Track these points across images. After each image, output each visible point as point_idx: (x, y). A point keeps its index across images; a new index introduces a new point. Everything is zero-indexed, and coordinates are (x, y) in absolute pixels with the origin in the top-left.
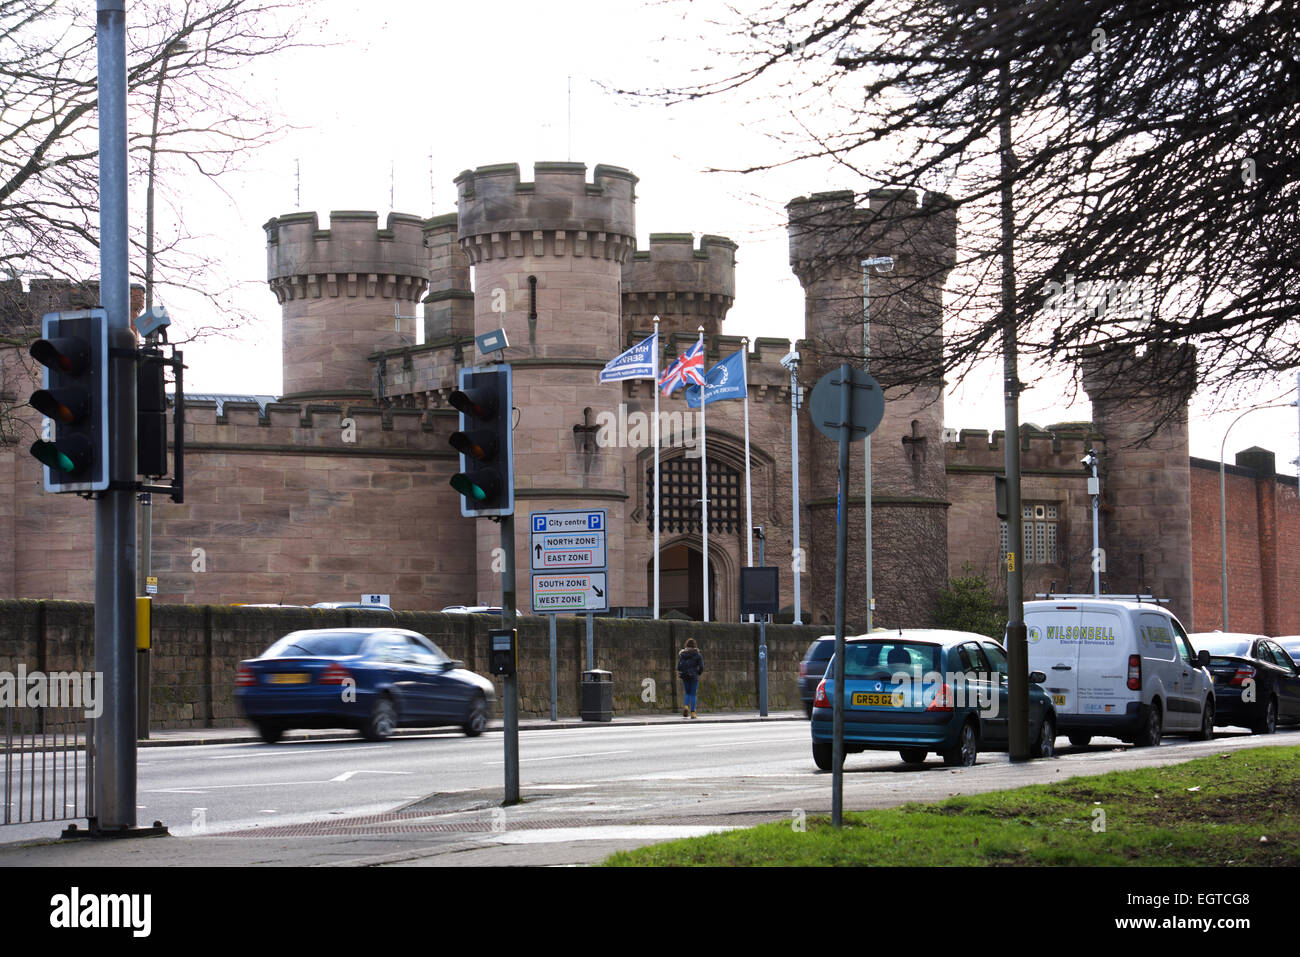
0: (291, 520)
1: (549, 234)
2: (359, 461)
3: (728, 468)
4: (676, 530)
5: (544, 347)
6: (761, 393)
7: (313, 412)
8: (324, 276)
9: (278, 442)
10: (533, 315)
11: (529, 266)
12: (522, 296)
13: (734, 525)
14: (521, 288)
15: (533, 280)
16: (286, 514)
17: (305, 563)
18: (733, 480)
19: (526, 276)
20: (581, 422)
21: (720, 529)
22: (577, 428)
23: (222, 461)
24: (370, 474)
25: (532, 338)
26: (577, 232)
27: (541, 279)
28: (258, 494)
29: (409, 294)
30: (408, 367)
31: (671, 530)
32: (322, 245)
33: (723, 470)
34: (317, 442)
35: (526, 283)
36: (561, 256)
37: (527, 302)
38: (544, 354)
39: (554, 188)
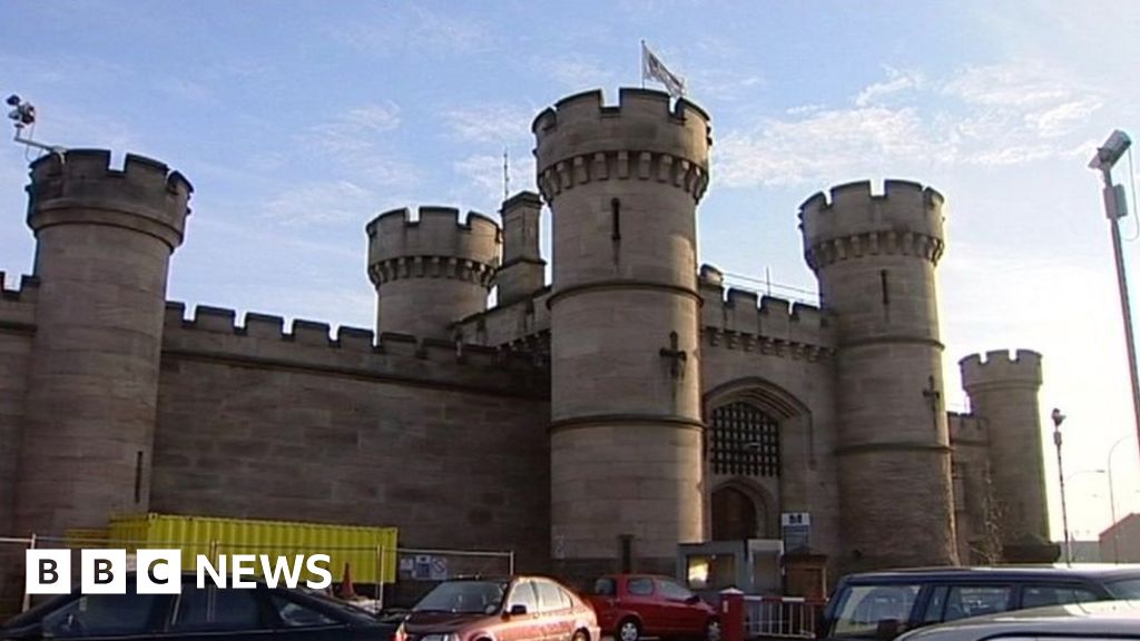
0: (359, 446)
1: (634, 156)
2: (432, 392)
3: (769, 418)
4: (729, 473)
5: (630, 268)
6: (799, 351)
7: (387, 339)
8: (412, 258)
9: (347, 366)
10: (616, 237)
11: (613, 188)
12: (606, 217)
13: (774, 469)
14: (604, 210)
15: (616, 204)
16: (354, 440)
17: (372, 492)
18: (773, 429)
19: (611, 198)
20: (668, 346)
21: (763, 473)
22: (663, 353)
23: (283, 379)
24: (443, 405)
25: (616, 259)
26: (662, 154)
27: (624, 202)
28: (324, 417)
29: (483, 280)
30: (482, 328)
31: (725, 471)
32: (410, 232)
33: (765, 419)
34: (389, 369)
35: (609, 206)
36: (646, 179)
37: (611, 223)
38: (629, 275)
39: (639, 112)
